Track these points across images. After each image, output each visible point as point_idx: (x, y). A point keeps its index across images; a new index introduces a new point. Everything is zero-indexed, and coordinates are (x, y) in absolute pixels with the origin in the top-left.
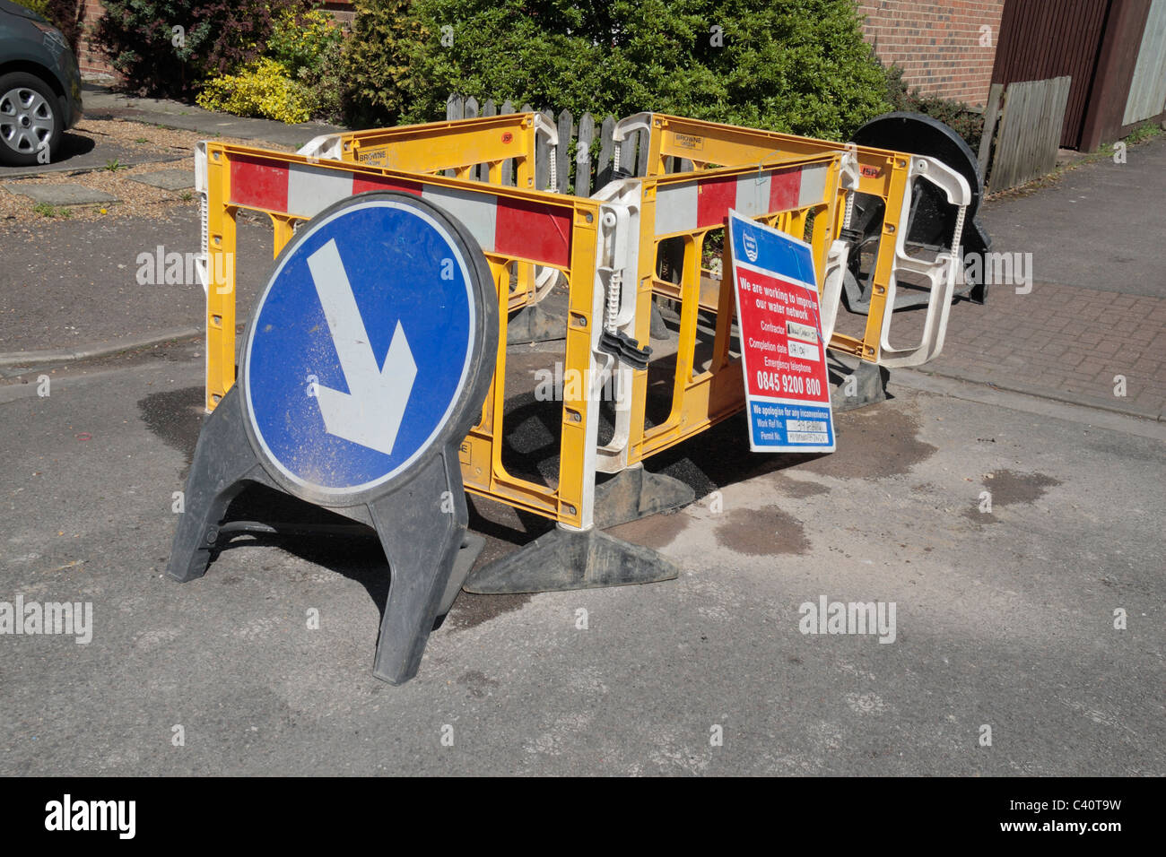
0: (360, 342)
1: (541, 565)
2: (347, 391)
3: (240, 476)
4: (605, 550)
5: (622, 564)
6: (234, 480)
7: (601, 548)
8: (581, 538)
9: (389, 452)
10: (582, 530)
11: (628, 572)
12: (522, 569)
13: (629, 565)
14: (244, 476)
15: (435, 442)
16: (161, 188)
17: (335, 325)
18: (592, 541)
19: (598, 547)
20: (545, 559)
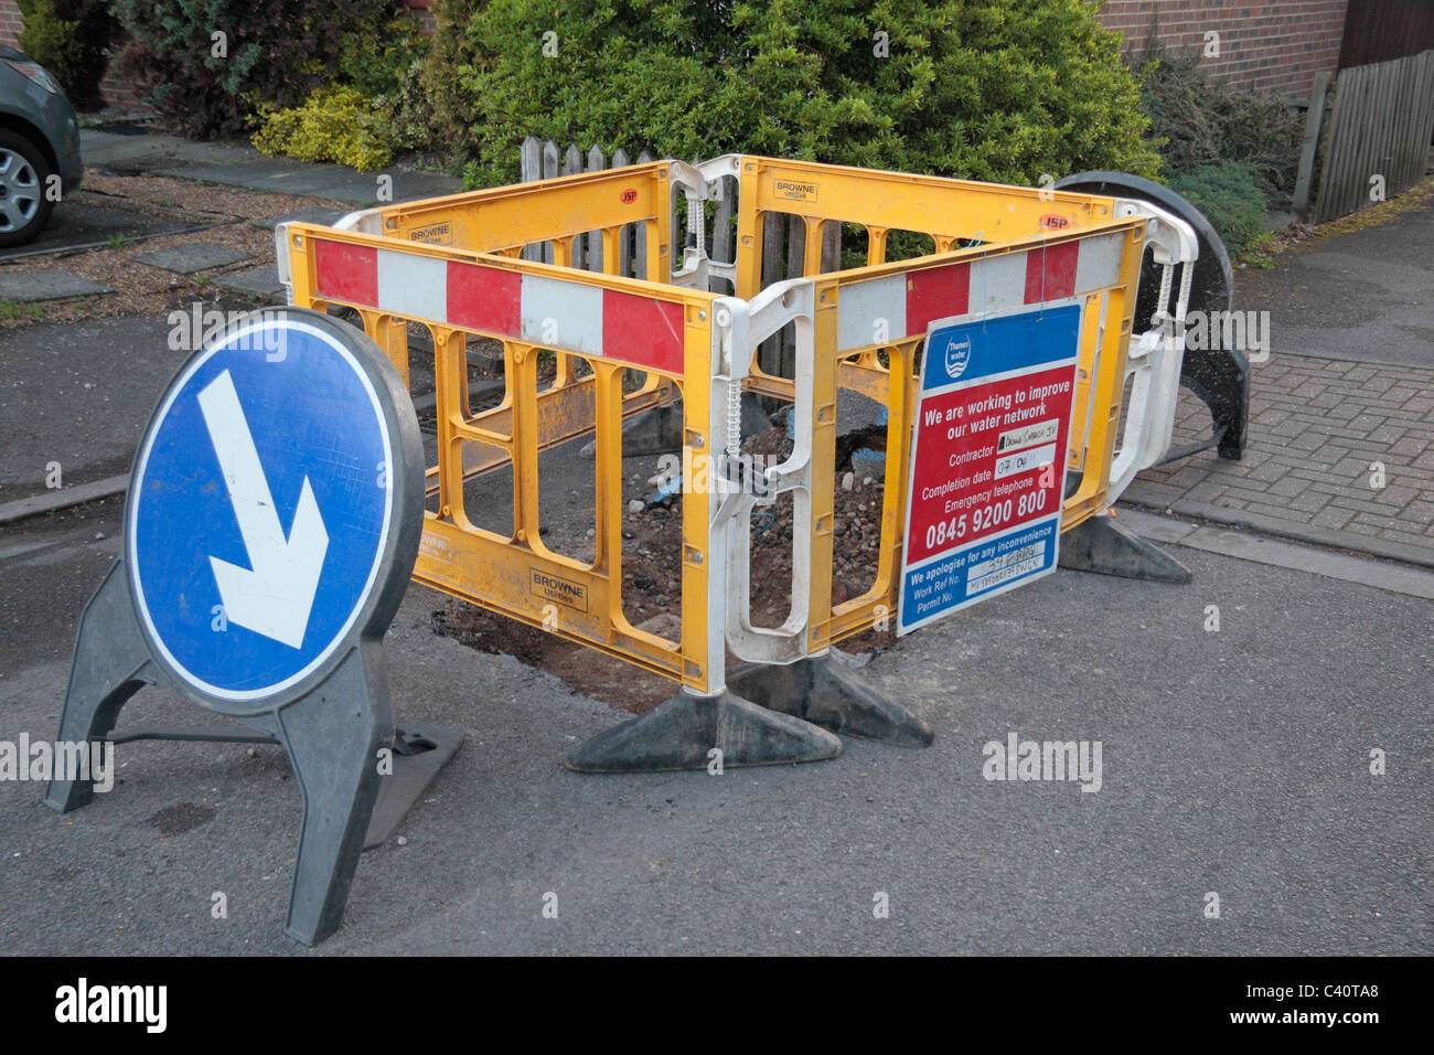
0: (263, 504)
1: (660, 738)
2: (249, 567)
3: (127, 676)
4: (739, 722)
5: (762, 737)
6: (121, 681)
7: (734, 719)
8: (708, 705)
9: (298, 646)
10: (709, 695)
11: (771, 748)
12: (636, 743)
13: (772, 740)
14: (132, 676)
15: (349, 633)
16: (171, 270)
17: (234, 482)
18: (721, 710)
19: (731, 716)
20: (665, 731)
